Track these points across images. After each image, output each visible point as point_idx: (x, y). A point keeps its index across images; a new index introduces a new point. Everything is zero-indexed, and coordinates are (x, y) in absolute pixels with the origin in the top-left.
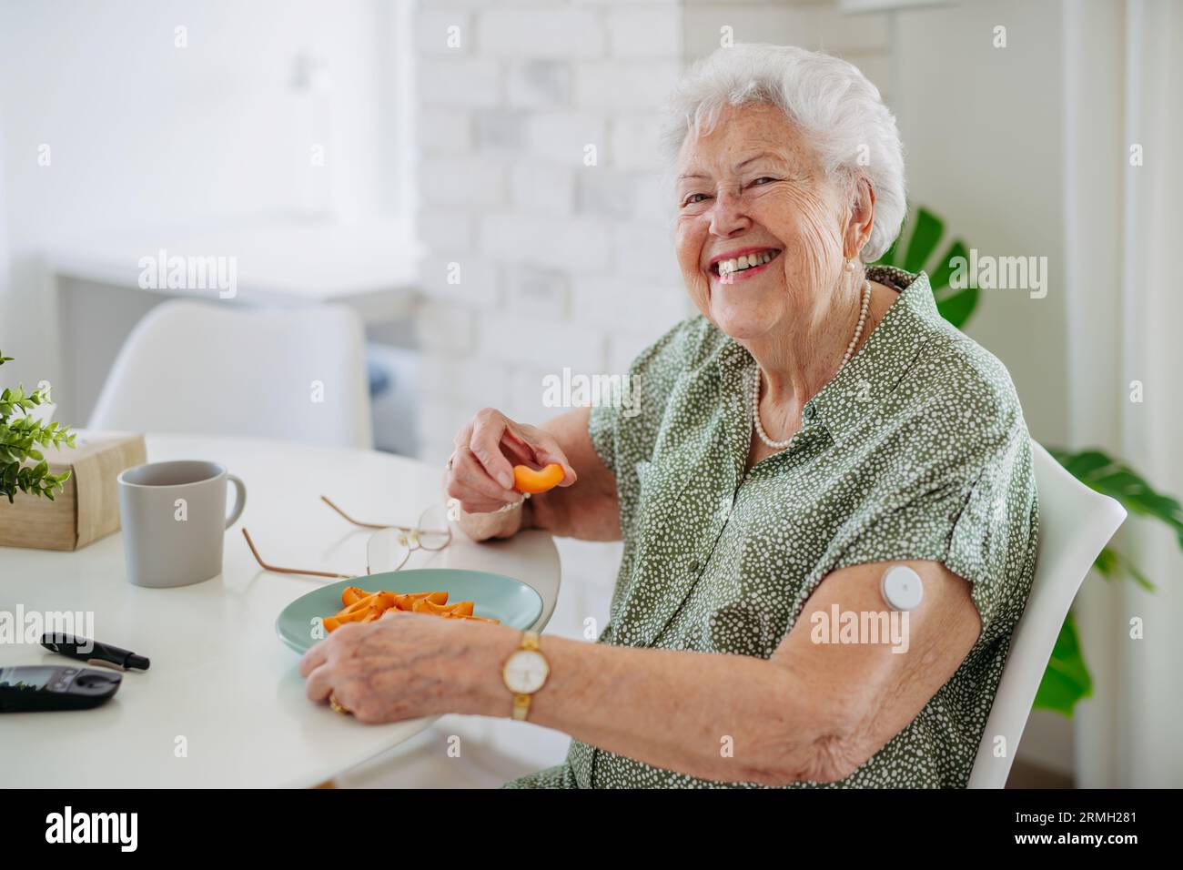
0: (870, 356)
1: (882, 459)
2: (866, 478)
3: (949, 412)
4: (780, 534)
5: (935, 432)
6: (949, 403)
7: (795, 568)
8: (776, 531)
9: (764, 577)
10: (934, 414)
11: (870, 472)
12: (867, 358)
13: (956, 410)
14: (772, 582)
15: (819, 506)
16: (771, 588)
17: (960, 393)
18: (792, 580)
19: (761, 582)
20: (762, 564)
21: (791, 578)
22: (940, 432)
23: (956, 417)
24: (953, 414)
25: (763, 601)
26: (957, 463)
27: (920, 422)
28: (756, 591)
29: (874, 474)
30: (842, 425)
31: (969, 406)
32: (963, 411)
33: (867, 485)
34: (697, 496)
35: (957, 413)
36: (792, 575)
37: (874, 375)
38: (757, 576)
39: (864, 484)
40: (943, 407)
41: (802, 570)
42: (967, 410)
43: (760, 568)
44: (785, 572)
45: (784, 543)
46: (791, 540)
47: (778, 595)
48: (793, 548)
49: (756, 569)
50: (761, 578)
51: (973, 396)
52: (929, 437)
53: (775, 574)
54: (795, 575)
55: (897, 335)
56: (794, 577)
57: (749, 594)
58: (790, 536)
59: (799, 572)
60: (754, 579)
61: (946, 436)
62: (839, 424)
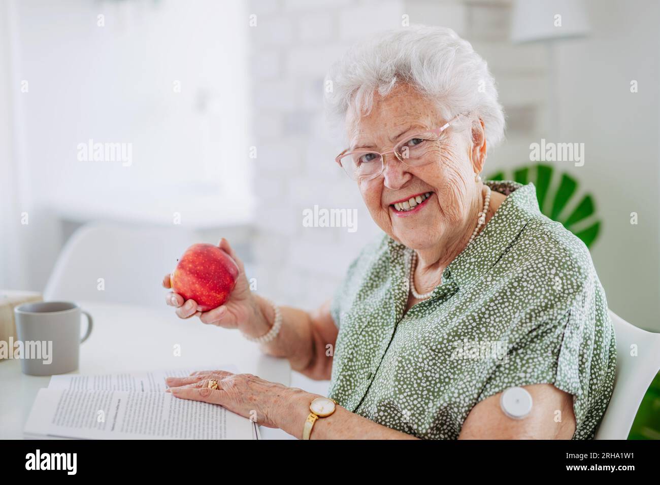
0: (487, 236)
1: (495, 307)
2: (484, 320)
3: (541, 271)
4: (420, 356)
5: (532, 287)
6: (540, 265)
7: (430, 378)
8: (417, 353)
9: (410, 384)
10: (531, 275)
11: (486, 316)
12: (485, 237)
13: (545, 270)
14: (414, 388)
15: (449, 336)
16: (414, 392)
17: (547, 257)
18: (428, 387)
19: (407, 388)
20: (408, 376)
21: (427, 386)
22: (536, 287)
23: (545, 274)
24: (543, 272)
25: (407, 401)
26: (548, 308)
27: (521, 280)
28: (402, 393)
29: (489, 318)
30: (467, 280)
31: (553, 265)
32: (550, 269)
33: (485, 325)
34: (373, 332)
35: (546, 272)
36: (428, 383)
37: (489, 247)
38: (405, 383)
39: (482, 324)
40: (535, 269)
41: (435, 380)
42: (552, 268)
43: (407, 378)
44: (423, 381)
45: (423, 362)
46: (428, 360)
47: (418, 397)
48: (429, 366)
49: (404, 378)
50: (407, 385)
51: (556, 258)
52: (528, 291)
53: (417, 383)
54: (431, 384)
55: (506, 221)
56: (430, 385)
57: (398, 396)
58: (427, 357)
59: (433, 382)
60: (402, 386)
61: (539, 289)
62: (465, 280)
